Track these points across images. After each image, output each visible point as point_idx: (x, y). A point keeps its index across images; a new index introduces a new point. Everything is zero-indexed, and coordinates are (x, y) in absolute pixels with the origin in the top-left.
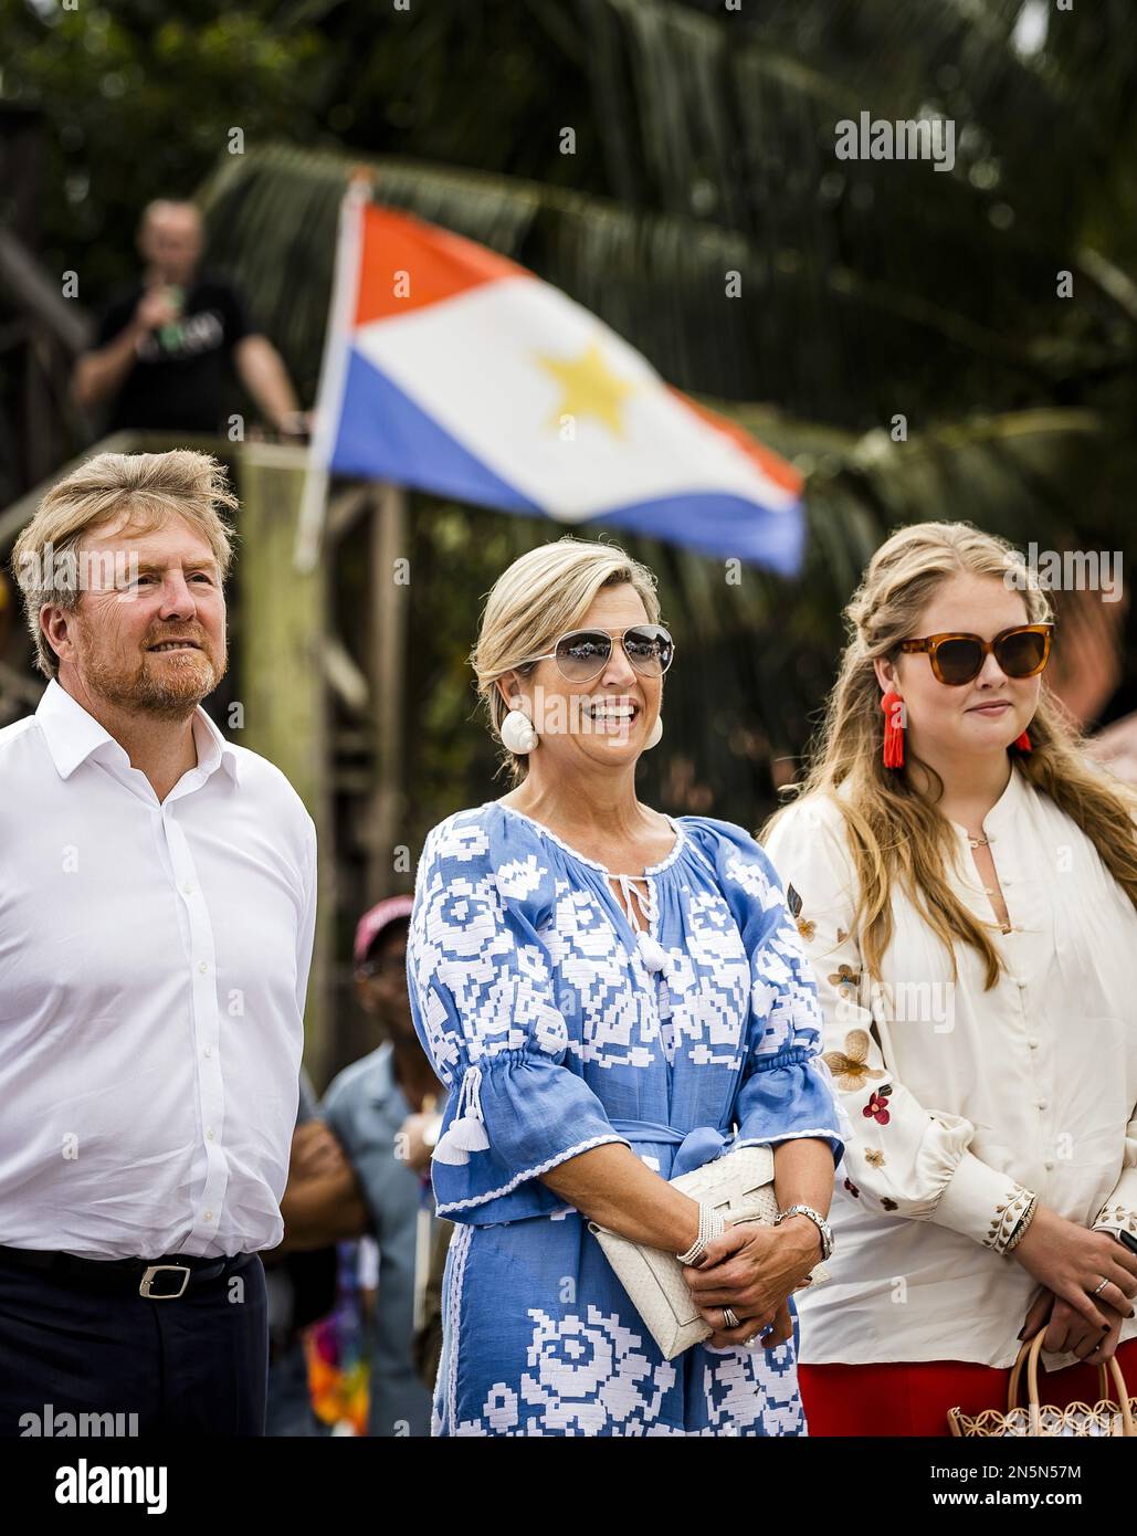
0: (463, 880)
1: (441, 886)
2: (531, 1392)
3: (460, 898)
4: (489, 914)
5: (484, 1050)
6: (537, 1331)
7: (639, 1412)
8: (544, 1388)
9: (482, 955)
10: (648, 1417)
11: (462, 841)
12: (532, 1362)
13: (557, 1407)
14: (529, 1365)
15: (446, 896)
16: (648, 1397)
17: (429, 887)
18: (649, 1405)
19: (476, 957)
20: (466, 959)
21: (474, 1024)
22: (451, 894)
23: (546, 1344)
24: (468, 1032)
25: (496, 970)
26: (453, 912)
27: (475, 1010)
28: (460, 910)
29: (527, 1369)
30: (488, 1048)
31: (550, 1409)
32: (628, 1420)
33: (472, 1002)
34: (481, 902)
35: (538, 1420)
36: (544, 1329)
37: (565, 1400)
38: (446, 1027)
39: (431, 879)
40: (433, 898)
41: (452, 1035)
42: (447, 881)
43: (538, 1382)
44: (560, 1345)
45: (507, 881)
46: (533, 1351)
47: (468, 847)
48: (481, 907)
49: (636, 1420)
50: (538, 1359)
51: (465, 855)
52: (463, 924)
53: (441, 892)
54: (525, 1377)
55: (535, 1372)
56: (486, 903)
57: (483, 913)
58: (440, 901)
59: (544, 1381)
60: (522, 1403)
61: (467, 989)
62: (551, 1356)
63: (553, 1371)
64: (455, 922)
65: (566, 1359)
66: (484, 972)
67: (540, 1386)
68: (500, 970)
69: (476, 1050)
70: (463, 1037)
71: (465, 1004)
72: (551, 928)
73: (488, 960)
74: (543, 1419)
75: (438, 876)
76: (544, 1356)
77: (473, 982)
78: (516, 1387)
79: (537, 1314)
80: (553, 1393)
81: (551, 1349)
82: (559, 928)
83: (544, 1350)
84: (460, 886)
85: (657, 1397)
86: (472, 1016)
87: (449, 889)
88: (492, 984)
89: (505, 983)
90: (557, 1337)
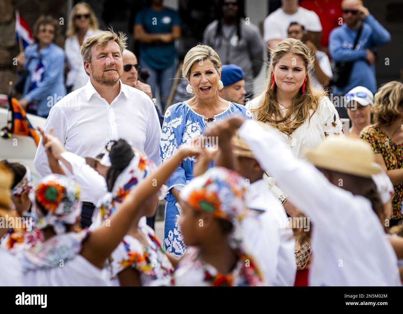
0: (166, 122)
3: (165, 127)
4: (170, 130)
12: (176, 226)
13: (181, 236)
19: (167, 140)
20: (165, 140)
21: (165, 155)
23: (179, 222)
24: (164, 157)
28: (165, 129)
31: (179, 236)
33: (165, 150)
35: (177, 239)
45: (173, 123)
46: (176, 224)
47: (167, 115)
52: (165, 132)
54: (175, 229)
55: (177, 228)
56: (170, 128)
60: (174, 234)
61: (165, 147)
64: (163, 132)
66: (168, 143)
67: (177, 231)
68: (171, 144)
70: (162, 158)
71: (164, 151)
72: (186, 132)
73: (169, 141)
74: (178, 238)
76: (179, 225)
77: (166, 145)
78: (173, 231)
79: (177, 216)
80: (180, 233)
82: (187, 132)
84: (166, 124)
86: (165, 153)
88: (169, 146)
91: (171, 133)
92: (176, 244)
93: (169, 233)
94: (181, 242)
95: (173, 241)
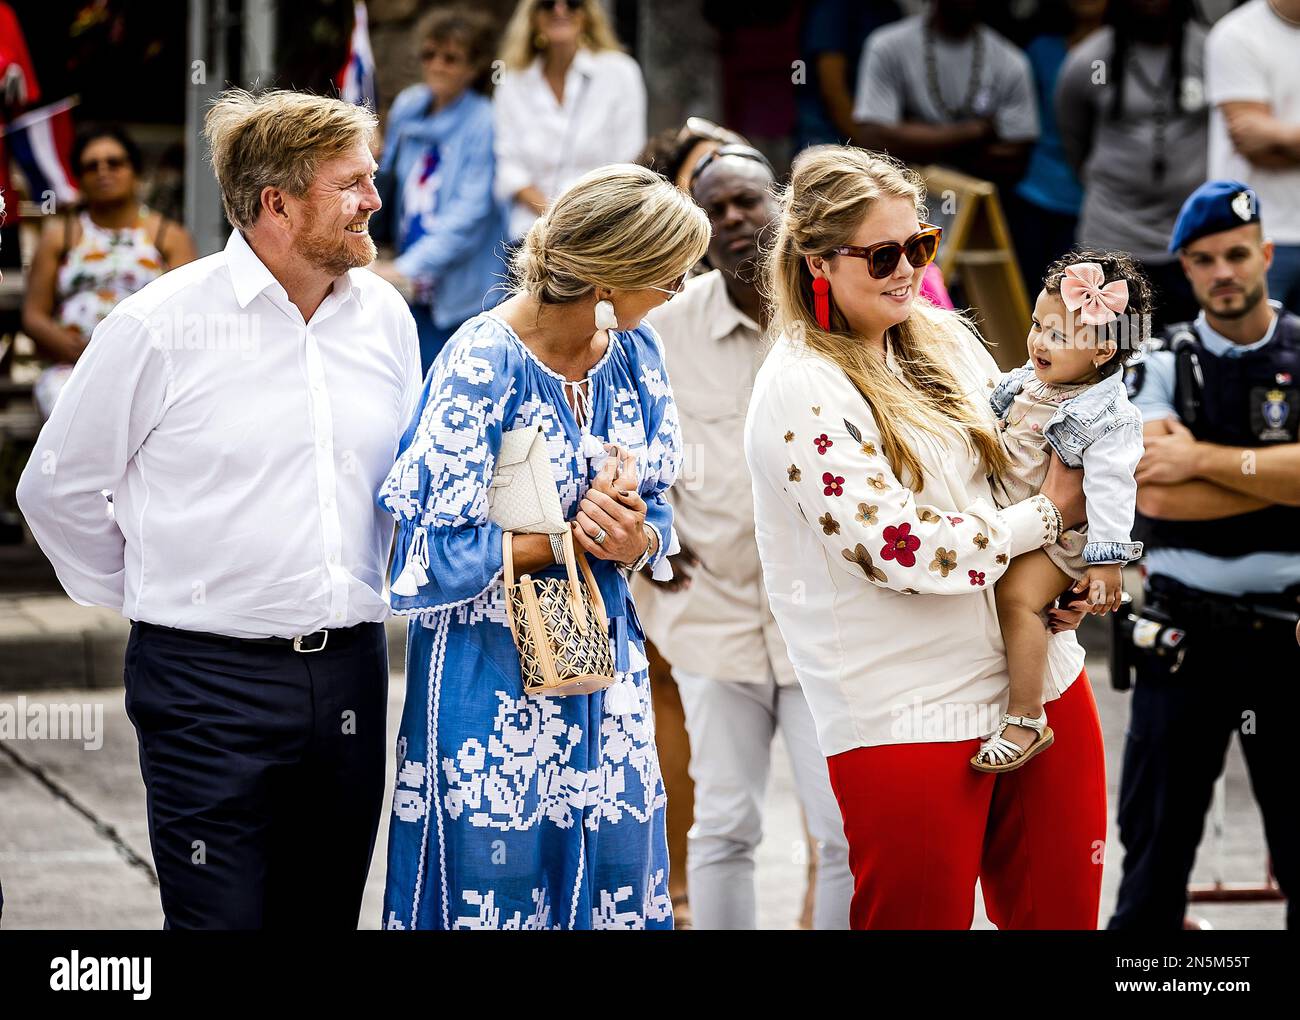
0: (467, 397)
1: (449, 396)
2: (496, 748)
3: (460, 410)
4: (476, 428)
6: (501, 707)
7: (556, 757)
8: (505, 746)
9: (460, 455)
10: (562, 762)
11: (475, 369)
12: (497, 728)
13: (511, 759)
14: (495, 729)
15: (451, 404)
16: (563, 748)
17: (441, 392)
18: (564, 753)
19: (457, 456)
20: (447, 452)
21: (435, 501)
22: (454, 403)
23: (507, 716)
24: (429, 505)
25: (466, 471)
26: (451, 418)
27: (440, 491)
28: (457, 418)
29: (493, 733)
31: (507, 761)
32: (548, 762)
33: (441, 486)
34: (474, 418)
35: (497, 769)
36: (506, 705)
37: (517, 755)
38: (413, 494)
39: (444, 386)
40: (442, 400)
42: (455, 394)
43: (501, 742)
44: (515, 716)
46: (498, 720)
48: (472, 422)
49: (554, 763)
50: (502, 726)
51: (474, 380)
52: (455, 428)
53: (448, 400)
55: (499, 735)
56: (476, 420)
57: (471, 427)
58: (445, 406)
59: (505, 742)
60: (488, 755)
61: (441, 475)
62: (511, 724)
63: (511, 734)
64: (449, 424)
65: (520, 727)
66: (457, 467)
67: (501, 745)
68: (469, 473)
71: (435, 484)
73: (464, 461)
75: (450, 387)
76: (506, 724)
77: (446, 470)
78: (484, 743)
79: (501, 695)
80: (509, 749)
81: (511, 719)
83: (506, 720)
84: (462, 401)
85: (569, 748)
86: (437, 494)
87: (454, 400)
88: (459, 478)
89: (469, 482)
90: (515, 711)
91: (480, 442)
92: (496, 785)
93: (466, 746)
94: (510, 778)
95: (484, 776)
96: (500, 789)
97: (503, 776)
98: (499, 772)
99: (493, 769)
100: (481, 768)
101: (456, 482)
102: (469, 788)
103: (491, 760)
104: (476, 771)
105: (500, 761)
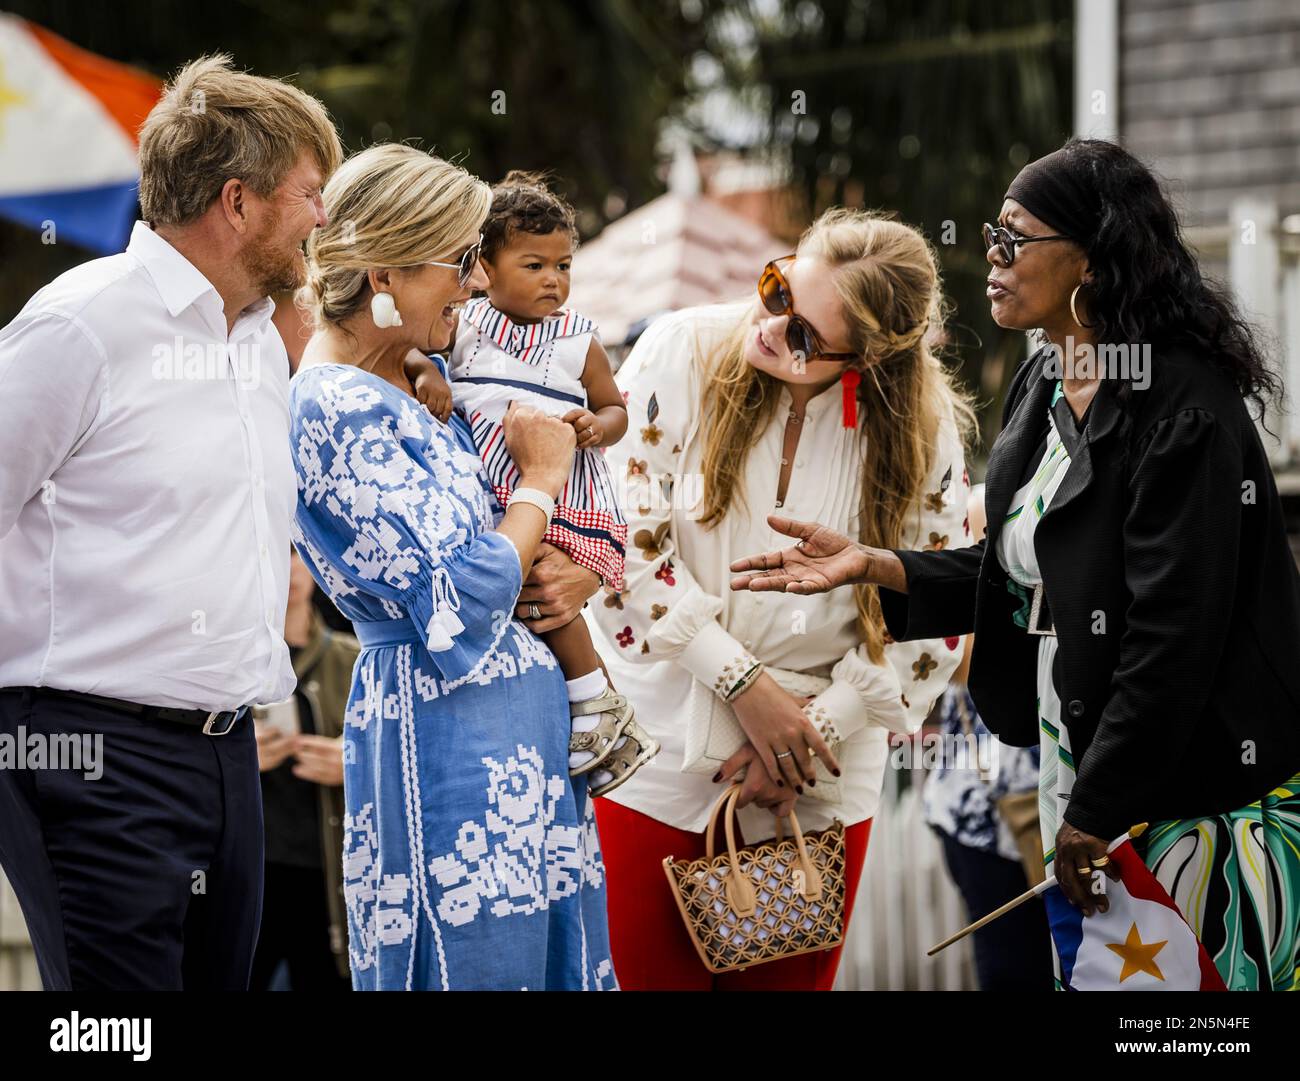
0: (371, 427)
1: (354, 436)
2: (495, 824)
5: (442, 552)
6: (491, 775)
8: (503, 819)
9: (408, 483)
10: (547, 823)
12: (492, 800)
13: (514, 832)
14: (491, 803)
16: (546, 807)
18: (547, 812)
19: (405, 485)
21: (426, 536)
22: (365, 440)
23: (500, 784)
24: (425, 543)
25: (424, 493)
26: (372, 454)
27: (421, 525)
28: (378, 451)
30: (445, 550)
31: (510, 836)
33: (416, 519)
35: (502, 845)
36: (496, 772)
37: (518, 825)
38: (401, 546)
40: (350, 445)
41: (409, 550)
42: (358, 431)
43: (499, 815)
44: (509, 783)
46: (491, 791)
47: (365, 400)
48: (393, 447)
50: (496, 797)
51: (365, 407)
52: (382, 462)
53: (356, 440)
54: (489, 813)
55: (495, 808)
56: (392, 443)
57: (396, 451)
58: (358, 447)
59: (503, 813)
60: (489, 834)
62: (505, 792)
64: (375, 462)
65: (514, 794)
66: (415, 496)
67: (500, 818)
68: (428, 492)
69: (436, 556)
70: (421, 548)
71: (412, 522)
73: (415, 486)
74: (506, 844)
75: (348, 428)
76: (500, 793)
77: (409, 505)
78: (482, 822)
79: (488, 761)
80: (510, 822)
81: (504, 787)
83: (500, 789)
85: (552, 804)
87: (362, 436)
88: (424, 504)
89: (437, 502)
90: (506, 777)
92: (506, 865)
93: (462, 833)
94: (518, 853)
95: (491, 858)
96: (512, 869)
97: (511, 853)
98: (505, 849)
99: (498, 847)
100: (486, 851)
101: (425, 508)
102: (479, 878)
103: (493, 839)
104: (482, 857)
105: (502, 837)
